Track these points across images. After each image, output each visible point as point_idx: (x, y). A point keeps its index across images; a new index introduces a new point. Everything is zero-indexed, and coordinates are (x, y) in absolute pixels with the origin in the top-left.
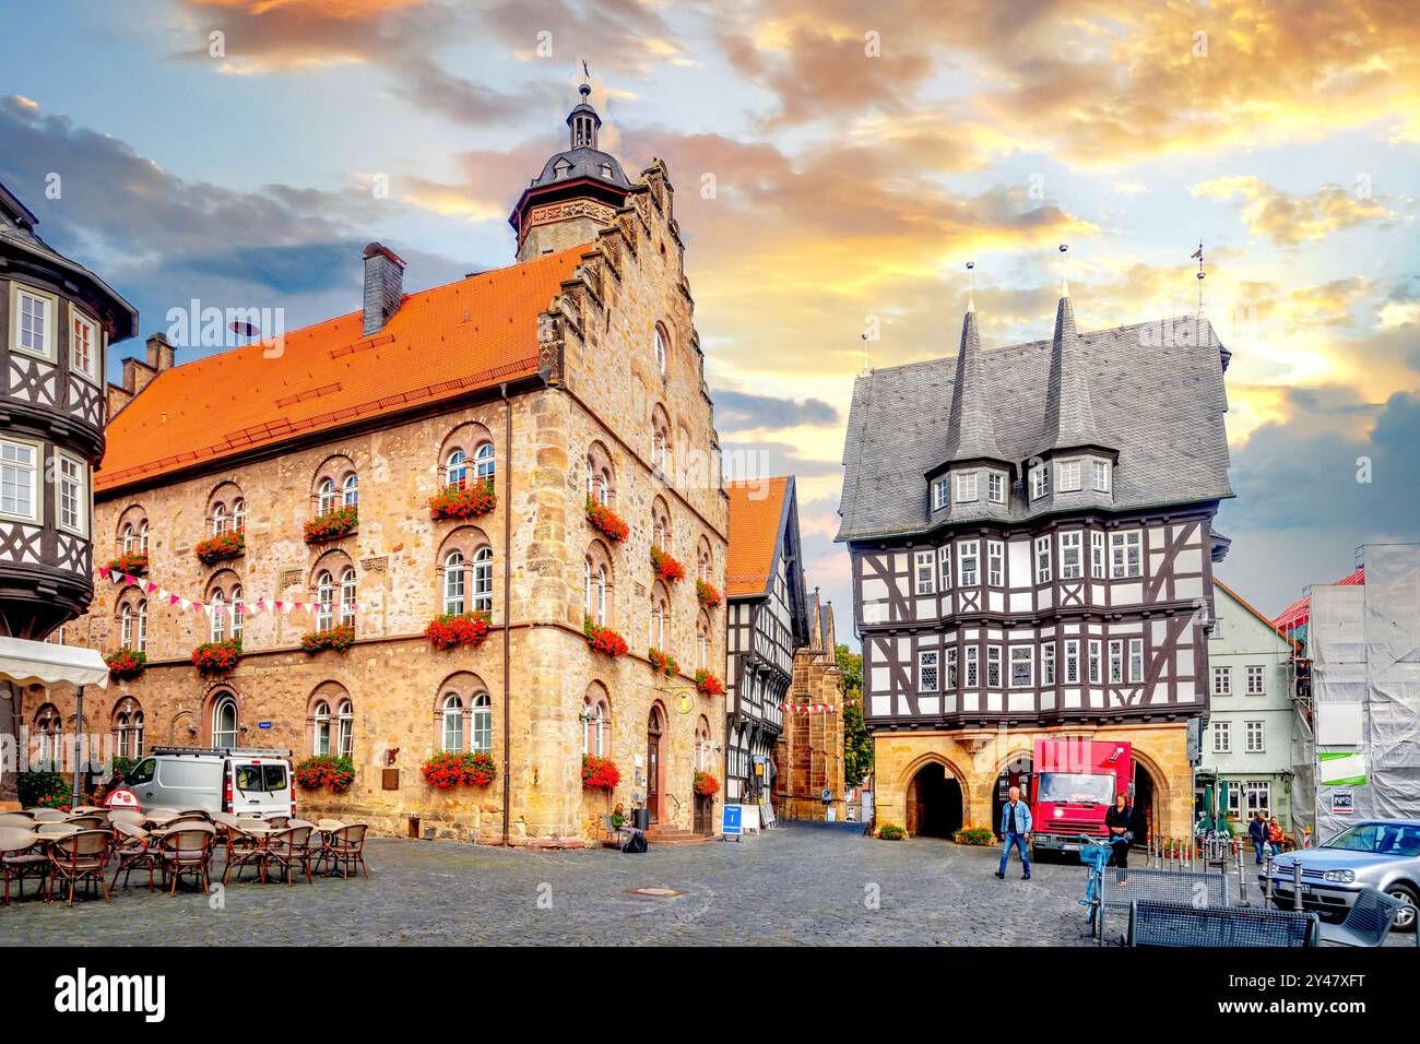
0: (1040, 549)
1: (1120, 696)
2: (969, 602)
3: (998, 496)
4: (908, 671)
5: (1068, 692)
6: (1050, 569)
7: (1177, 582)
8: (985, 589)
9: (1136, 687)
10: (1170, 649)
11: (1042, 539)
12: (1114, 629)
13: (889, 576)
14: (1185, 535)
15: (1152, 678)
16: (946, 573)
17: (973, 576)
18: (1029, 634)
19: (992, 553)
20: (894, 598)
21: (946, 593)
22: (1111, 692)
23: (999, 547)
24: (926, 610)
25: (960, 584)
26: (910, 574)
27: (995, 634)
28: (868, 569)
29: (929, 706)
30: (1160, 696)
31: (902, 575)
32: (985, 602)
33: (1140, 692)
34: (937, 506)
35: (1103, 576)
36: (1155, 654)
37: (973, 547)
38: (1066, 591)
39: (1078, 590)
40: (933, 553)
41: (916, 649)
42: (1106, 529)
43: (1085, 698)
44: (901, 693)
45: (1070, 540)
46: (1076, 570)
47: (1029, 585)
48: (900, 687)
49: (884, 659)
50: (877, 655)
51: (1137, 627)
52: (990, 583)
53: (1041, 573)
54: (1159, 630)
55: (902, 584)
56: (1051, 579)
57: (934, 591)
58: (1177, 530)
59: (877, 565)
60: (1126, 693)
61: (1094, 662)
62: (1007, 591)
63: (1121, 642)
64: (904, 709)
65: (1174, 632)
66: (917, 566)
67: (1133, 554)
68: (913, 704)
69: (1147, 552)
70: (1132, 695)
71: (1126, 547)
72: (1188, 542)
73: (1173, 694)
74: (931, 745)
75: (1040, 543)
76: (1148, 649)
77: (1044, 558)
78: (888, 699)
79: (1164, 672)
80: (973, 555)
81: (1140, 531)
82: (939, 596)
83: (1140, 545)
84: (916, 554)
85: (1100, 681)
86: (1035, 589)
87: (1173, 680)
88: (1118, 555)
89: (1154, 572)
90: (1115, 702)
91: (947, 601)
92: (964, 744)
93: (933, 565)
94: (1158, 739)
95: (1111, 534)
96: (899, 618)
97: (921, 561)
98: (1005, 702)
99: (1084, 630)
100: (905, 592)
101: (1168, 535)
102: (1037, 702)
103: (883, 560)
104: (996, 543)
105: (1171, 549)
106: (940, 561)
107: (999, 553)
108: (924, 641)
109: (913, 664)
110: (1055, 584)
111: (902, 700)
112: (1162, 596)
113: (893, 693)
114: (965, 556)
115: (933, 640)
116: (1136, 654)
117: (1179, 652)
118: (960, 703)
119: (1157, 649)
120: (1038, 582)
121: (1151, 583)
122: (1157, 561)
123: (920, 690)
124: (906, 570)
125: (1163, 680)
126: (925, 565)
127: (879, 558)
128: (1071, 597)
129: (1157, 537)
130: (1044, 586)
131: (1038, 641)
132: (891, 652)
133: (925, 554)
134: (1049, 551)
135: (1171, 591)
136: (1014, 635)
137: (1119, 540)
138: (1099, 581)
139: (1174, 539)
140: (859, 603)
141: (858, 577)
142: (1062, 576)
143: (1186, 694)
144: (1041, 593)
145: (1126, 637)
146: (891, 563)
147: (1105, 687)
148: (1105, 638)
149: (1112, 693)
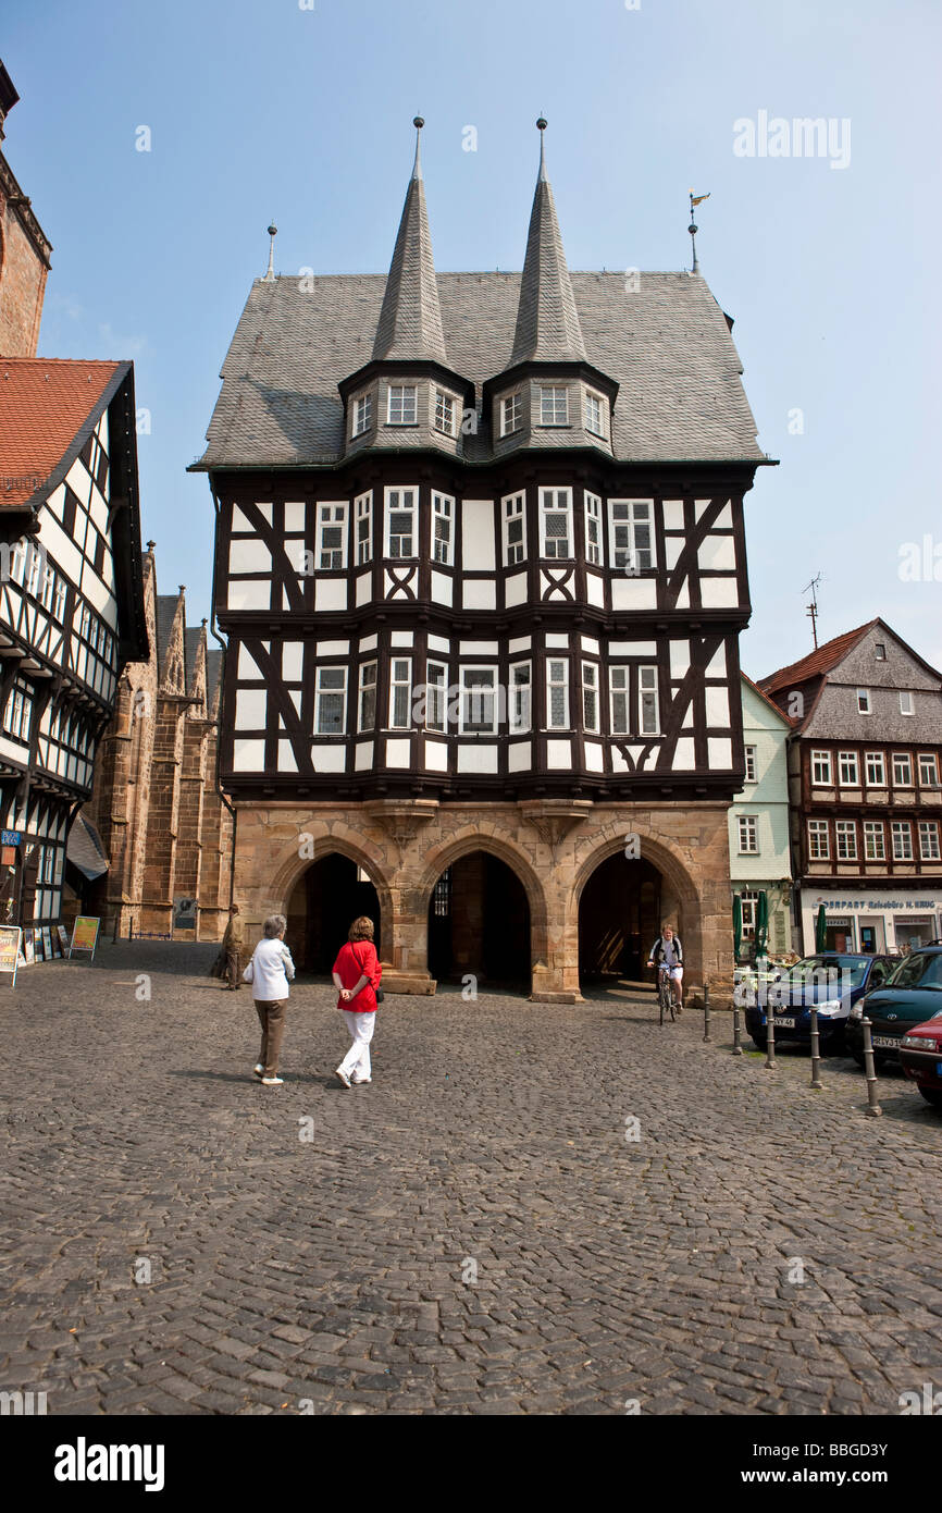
0: (510, 513)
1: (626, 756)
2: (399, 584)
3: (448, 427)
4: (296, 697)
5: (552, 744)
6: (524, 542)
7: (705, 583)
8: (424, 567)
9: (649, 743)
10: (696, 684)
11: (513, 497)
12: (617, 649)
13: (274, 536)
14: (712, 514)
15: (673, 730)
16: (364, 535)
17: (408, 542)
18: (490, 648)
19: (438, 509)
20: (281, 573)
21: (362, 570)
22: (614, 749)
23: (447, 504)
24: (330, 597)
25: (386, 554)
26: (308, 536)
27: (438, 643)
28: (241, 522)
29: (329, 760)
30: (684, 758)
31: (295, 536)
32: (425, 586)
33: (655, 751)
34: (355, 434)
35: (601, 564)
36: (675, 691)
37: (409, 496)
38: (550, 578)
39: (566, 579)
40: (345, 505)
41: (311, 661)
42: (605, 495)
43: (578, 755)
44: (284, 735)
45: (555, 499)
46: (564, 546)
47: (492, 567)
48: (282, 726)
49: (258, 675)
50: (248, 668)
51: (648, 648)
52: (433, 557)
53: (511, 551)
54: (680, 655)
55: (295, 551)
56: (525, 557)
57: (345, 565)
58: (701, 506)
59: (255, 516)
60: (636, 751)
61: (590, 694)
62: (459, 575)
63: (626, 668)
64: (287, 762)
65: (700, 658)
66: (320, 525)
67: (642, 533)
68: (303, 757)
69: (662, 533)
70: (645, 756)
71: (631, 523)
72: (717, 525)
73: (702, 754)
74: (330, 824)
75: (509, 504)
76: (666, 682)
77: (515, 528)
78: (260, 744)
79: (688, 721)
80: (408, 510)
81: (650, 502)
82: (351, 575)
83: (651, 521)
84: (320, 505)
85: (597, 731)
86: (500, 576)
87: (702, 733)
88: (622, 534)
89: (671, 564)
90: (620, 766)
91: (364, 583)
92: (383, 824)
93: (344, 525)
94: (680, 824)
95: (611, 502)
96: (286, 606)
97: (326, 516)
98: (453, 758)
99: (574, 642)
100: (299, 566)
101: (689, 512)
102: (503, 759)
103: (266, 510)
104: (444, 497)
105: (695, 533)
106: (357, 519)
107: (447, 513)
108: (325, 648)
109: (306, 686)
110: (533, 567)
111: (285, 747)
112: (683, 601)
113: (270, 736)
114: (395, 510)
115: (340, 647)
116: (649, 690)
117: (709, 691)
118: (380, 754)
119: (678, 683)
120: (505, 563)
121: (669, 580)
122: (675, 547)
123: (316, 732)
124: (302, 529)
125: (687, 733)
126: (333, 523)
127: (260, 506)
128: (556, 588)
129: (674, 514)
130: (513, 570)
131: (504, 659)
132: (271, 665)
133: (333, 505)
134: (523, 514)
135: (695, 594)
136: (468, 648)
137: (621, 512)
138: (596, 571)
139: (698, 517)
140: (222, 577)
141: (225, 535)
142: (542, 554)
143: (720, 756)
144: (510, 582)
145: (634, 662)
146: (279, 515)
147: (606, 742)
148: (605, 660)
149: (615, 752)
